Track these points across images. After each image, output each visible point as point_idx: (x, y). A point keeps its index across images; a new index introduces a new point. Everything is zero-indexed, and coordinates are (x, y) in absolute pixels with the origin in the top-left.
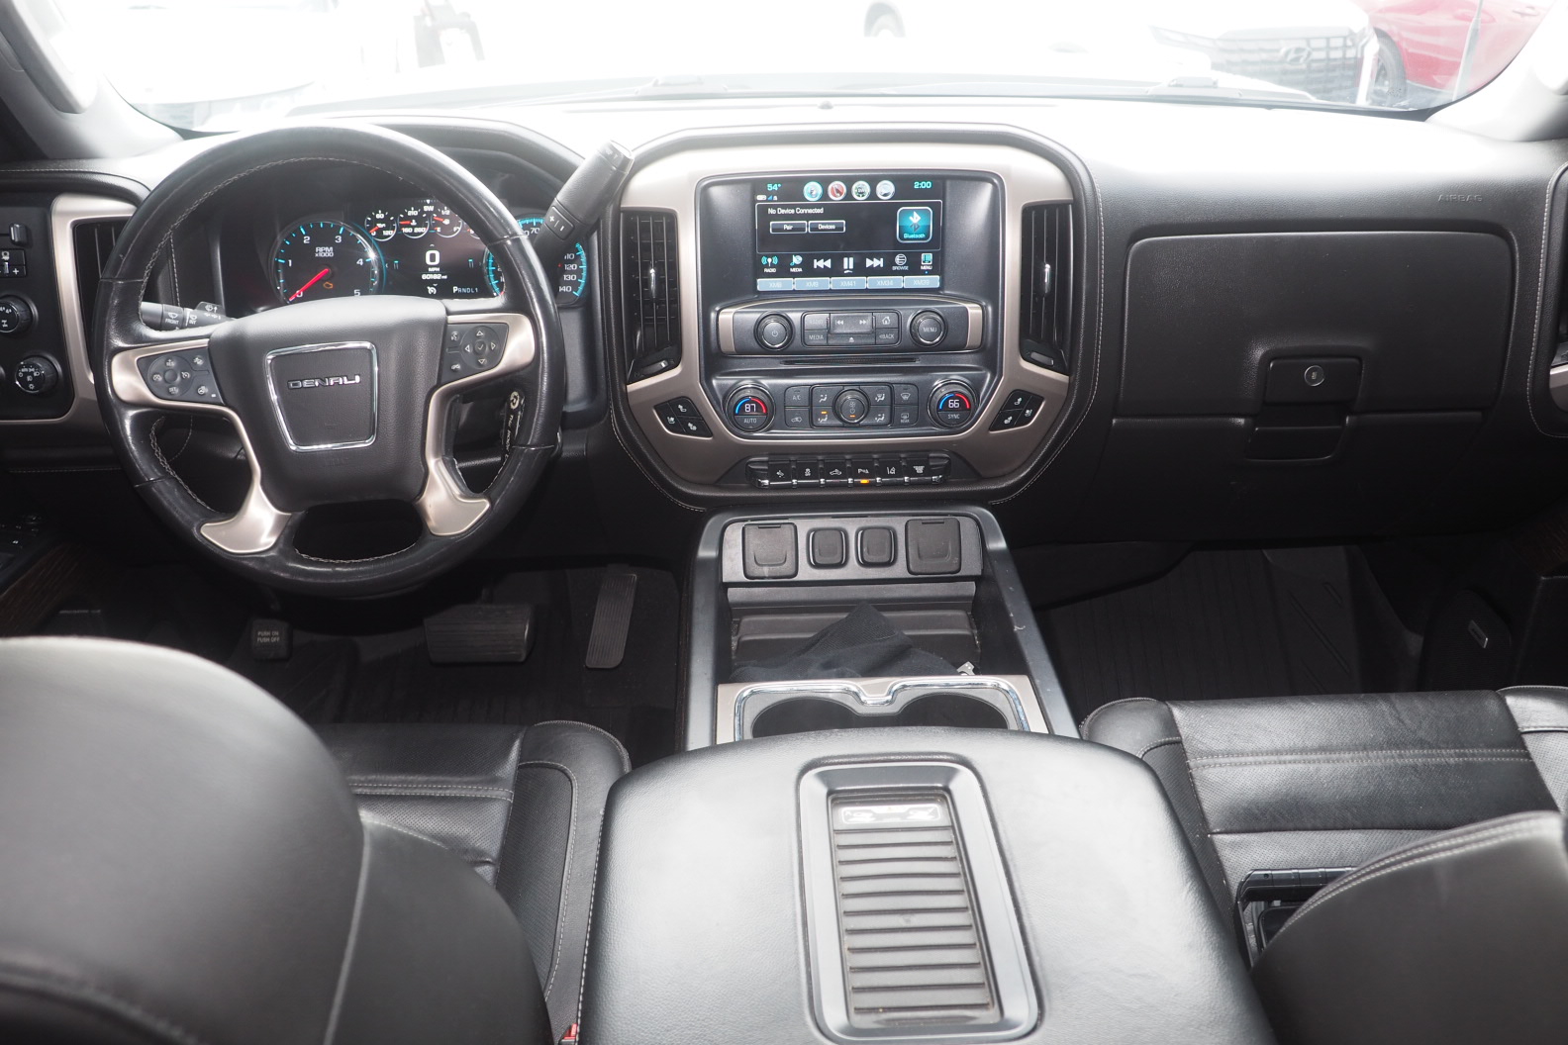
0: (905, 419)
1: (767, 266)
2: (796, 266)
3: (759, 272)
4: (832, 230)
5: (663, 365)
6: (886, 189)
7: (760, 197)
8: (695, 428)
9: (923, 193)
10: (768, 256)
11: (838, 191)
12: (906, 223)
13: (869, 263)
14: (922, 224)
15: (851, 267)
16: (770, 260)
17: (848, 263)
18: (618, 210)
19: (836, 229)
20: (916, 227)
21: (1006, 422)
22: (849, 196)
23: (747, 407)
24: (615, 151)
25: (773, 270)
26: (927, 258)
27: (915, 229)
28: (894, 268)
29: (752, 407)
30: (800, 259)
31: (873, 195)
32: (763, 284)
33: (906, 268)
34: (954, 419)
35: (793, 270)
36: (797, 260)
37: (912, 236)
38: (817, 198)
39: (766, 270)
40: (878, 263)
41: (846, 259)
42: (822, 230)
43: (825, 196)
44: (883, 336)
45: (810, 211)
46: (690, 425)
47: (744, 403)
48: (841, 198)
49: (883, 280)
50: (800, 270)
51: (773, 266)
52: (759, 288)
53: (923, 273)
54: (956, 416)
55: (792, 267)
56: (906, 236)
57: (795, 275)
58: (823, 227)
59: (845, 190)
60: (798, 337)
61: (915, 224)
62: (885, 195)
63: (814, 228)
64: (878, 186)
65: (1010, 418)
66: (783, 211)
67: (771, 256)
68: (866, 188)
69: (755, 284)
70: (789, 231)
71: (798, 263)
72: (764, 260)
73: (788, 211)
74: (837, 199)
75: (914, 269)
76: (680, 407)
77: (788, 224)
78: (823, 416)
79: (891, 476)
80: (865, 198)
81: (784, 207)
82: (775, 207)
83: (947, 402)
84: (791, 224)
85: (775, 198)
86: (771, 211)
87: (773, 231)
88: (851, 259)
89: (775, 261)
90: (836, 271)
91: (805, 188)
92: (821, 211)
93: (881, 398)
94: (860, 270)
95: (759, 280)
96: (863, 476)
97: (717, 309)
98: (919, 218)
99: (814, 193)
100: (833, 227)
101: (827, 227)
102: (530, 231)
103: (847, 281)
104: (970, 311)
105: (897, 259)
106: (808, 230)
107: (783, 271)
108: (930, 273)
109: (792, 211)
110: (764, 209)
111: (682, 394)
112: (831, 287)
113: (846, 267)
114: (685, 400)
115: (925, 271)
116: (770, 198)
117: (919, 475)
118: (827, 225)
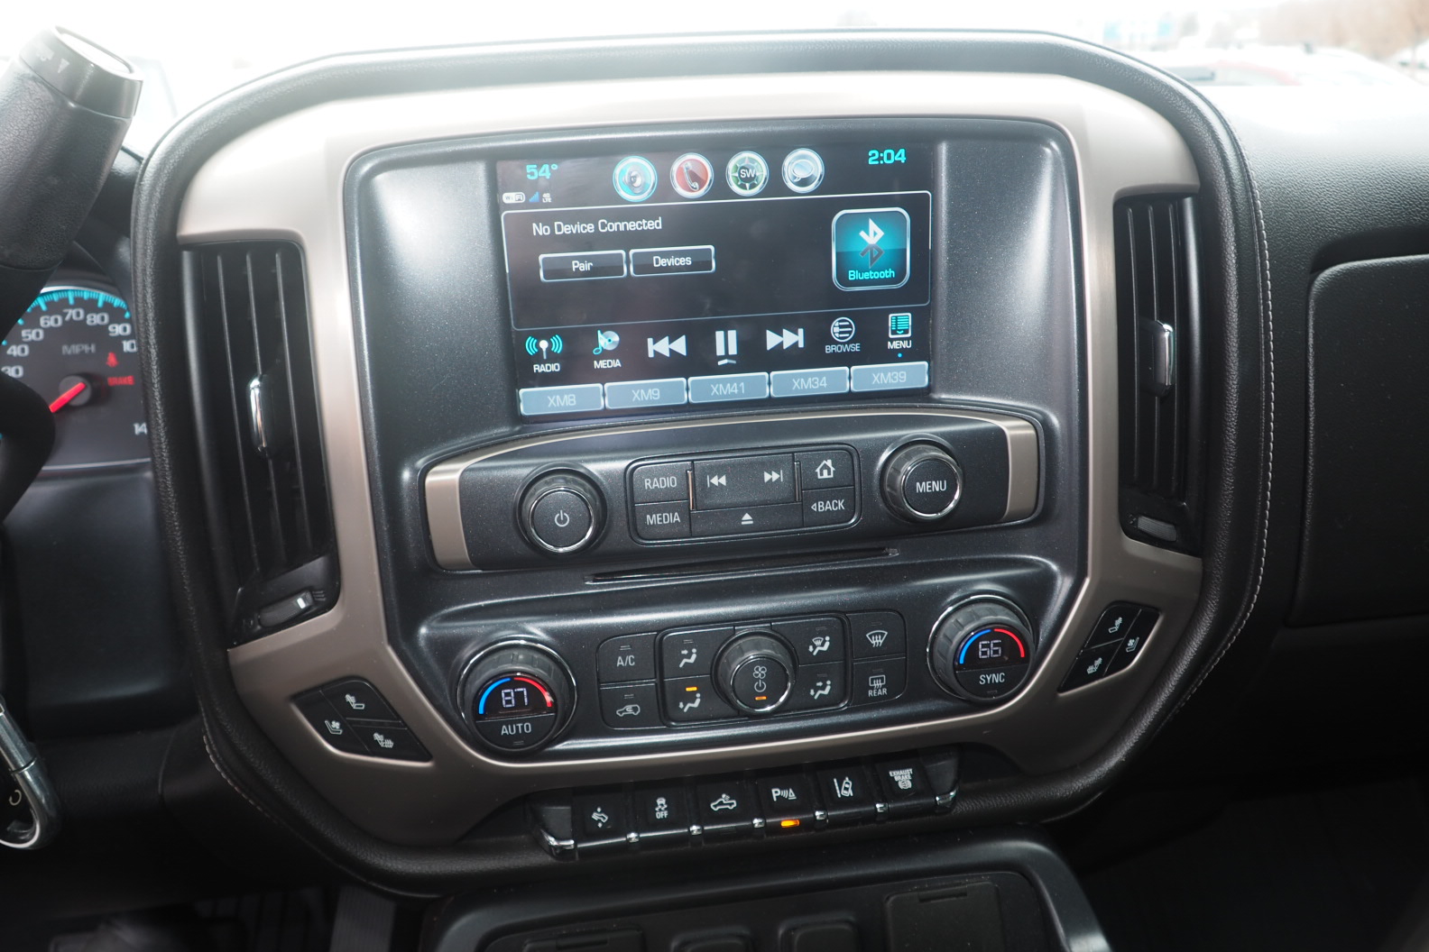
0: (878, 686)
1: (538, 358)
2: (606, 355)
3: (521, 371)
4: (686, 268)
5: (301, 603)
6: (804, 167)
7: (510, 198)
8: (389, 744)
9: (887, 175)
10: (539, 336)
11: (694, 177)
12: (855, 247)
13: (772, 340)
14: (888, 246)
15: (733, 350)
16: (544, 344)
17: (726, 343)
18: (170, 246)
19: (693, 267)
20: (874, 254)
21: (1091, 670)
22: (720, 188)
23: (508, 697)
24: (79, 62)
25: (554, 367)
26: (901, 322)
27: (873, 260)
28: (829, 349)
29: (519, 696)
30: (616, 338)
31: (776, 182)
32: (532, 400)
33: (856, 347)
34: (993, 685)
35: (602, 364)
36: (607, 340)
37: (866, 276)
38: (645, 196)
39: (538, 368)
40: (792, 338)
41: (719, 335)
42: (661, 269)
43: (664, 189)
44: (819, 507)
45: (632, 226)
46: (377, 737)
47: (498, 690)
48: (701, 192)
49: (806, 377)
50: (617, 363)
51: (552, 357)
52: (523, 410)
53: (891, 357)
54: (997, 678)
55: (599, 358)
56: (853, 275)
57: (604, 376)
58: (663, 262)
59: (710, 175)
60: (619, 522)
61: (871, 248)
62: (804, 182)
63: (644, 265)
64: (786, 162)
65: (1099, 662)
66: (566, 229)
67: (547, 336)
68: (761, 169)
69: (514, 401)
70: (586, 274)
71: (610, 347)
72: (531, 346)
73: (579, 228)
74: (692, 194)
75: (873, 349)
76: (350, 699)
77: (582, 259)
78: (691, 697)
79: (845, 802)
80: (756, 190)
81: (570, 218)
82: (548, 219)
83: (974, 647)
84: (588, 259)
85: (547, 198)
86: (540, 230)
87: (545, 277)
88: (732, 334)
89: (558, 345)
90: (700, 361)
91: (617, 171)
92: (655, 225)
93: (821, 645)
94: (753, 357)
95: (522, 391)
96: (785, 808)
97: (420, 463)
98: (881, 233)
99: (638, 182)
100: (688, 261)
101: (672, 261)
102: (64, 315)
103: (724, 382)
104: (1008, 433)
105: (835, 329)
106: (629, 270)
107: (575, 367)
108: (908, 356)
109: (590, 228)
110: (524, 223)
111: (348, 671)
112: (688, 397)
113: (720, 351)
114: (355, 684)
115: (895, 351)
116: (535, 198)
117: (904, 794)
118: (672, 259)
